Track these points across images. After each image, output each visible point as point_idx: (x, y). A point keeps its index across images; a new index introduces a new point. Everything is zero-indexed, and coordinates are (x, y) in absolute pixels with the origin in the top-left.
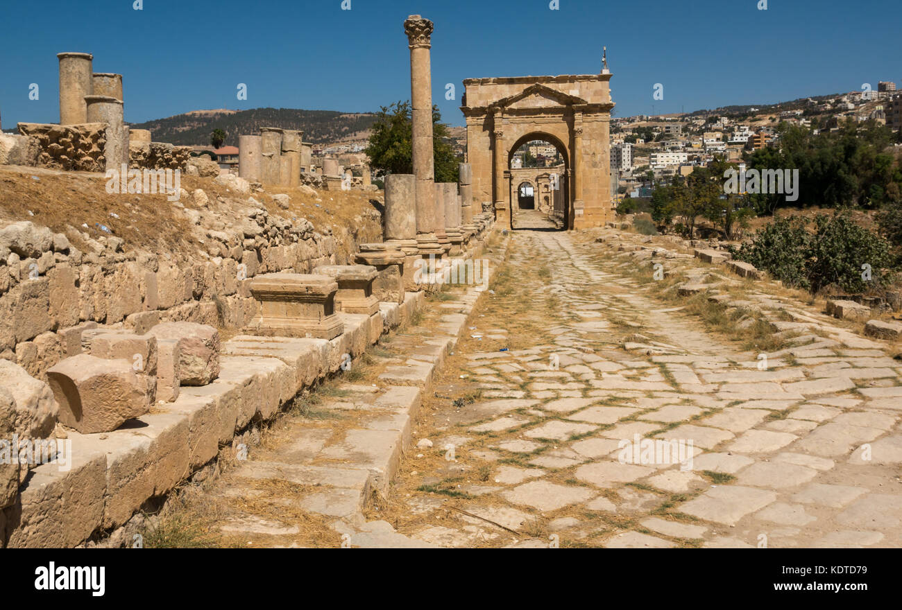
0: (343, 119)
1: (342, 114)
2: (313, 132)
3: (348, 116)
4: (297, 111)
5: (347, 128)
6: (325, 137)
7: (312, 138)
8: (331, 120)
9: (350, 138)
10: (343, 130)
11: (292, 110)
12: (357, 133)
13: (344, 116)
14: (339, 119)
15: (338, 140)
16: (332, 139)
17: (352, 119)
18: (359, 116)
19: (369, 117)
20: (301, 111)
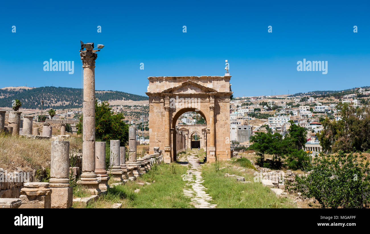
2: (77, 101)
3: (98, 92)
4: (68, 89)
7: (77, 104)
11: (65, 88)
18: (105, 92)
20: (71, 89)
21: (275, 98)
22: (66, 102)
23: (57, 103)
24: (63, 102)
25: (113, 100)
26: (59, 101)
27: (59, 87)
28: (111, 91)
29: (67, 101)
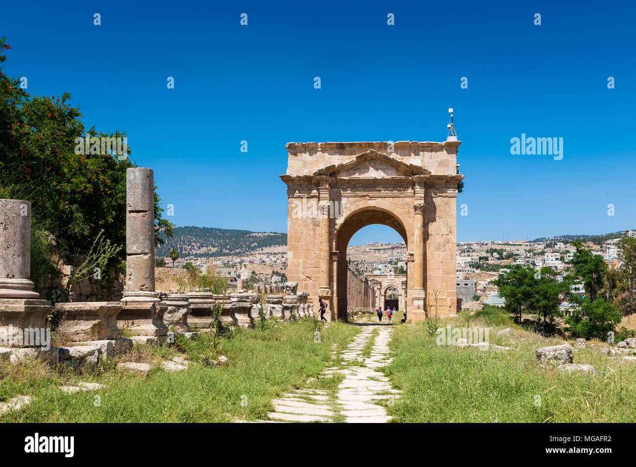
0: (253, 237)
1: (252, 233)
2: (228, 247)
3: (257, 234)
4: (216, 230)
5: (256, 244)
6: (238, 251)
7: (228, 251)
8: (243, 237)
9: (258, 252)
10: (253, 245)
11: (212, 229)
12: (264, 248)
13: (254, 234)
14: (250, 237)
15: (248, 253)
16: (244, 252)
17: (260, 237)
18: (266, 234)
19: (275, 236)
20: (220, 230)
21: (508, 244)
22: (212, 249)
23: (200, 249)
24: (209, 248)
25: (278, 246)
26: (203, 246)
27: (204, 228)
28: (275, 233)
29: (214, 246)
